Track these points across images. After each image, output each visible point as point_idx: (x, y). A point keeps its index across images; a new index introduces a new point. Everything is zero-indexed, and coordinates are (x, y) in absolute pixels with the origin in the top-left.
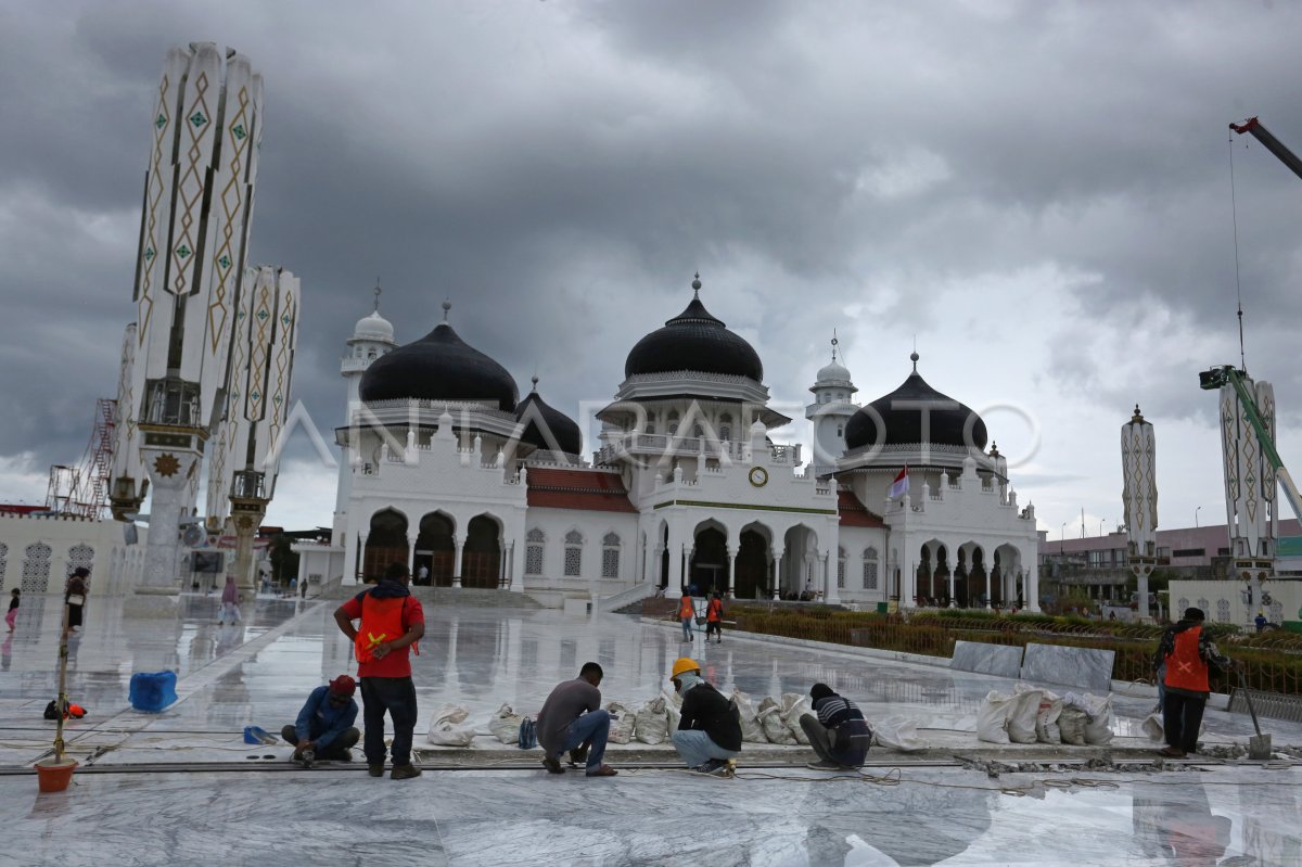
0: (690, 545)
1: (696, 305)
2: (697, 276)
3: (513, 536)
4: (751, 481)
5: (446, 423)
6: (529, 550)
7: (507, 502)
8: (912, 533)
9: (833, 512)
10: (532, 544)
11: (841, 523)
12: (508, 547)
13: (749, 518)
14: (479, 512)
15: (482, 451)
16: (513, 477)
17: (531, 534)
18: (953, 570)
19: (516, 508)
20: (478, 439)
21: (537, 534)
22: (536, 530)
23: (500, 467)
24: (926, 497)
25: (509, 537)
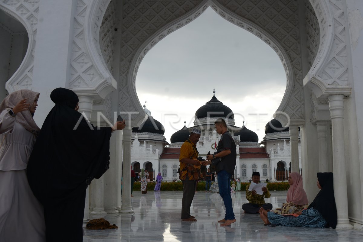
1: (214, 98)
2: (214, 89)
3: (155, 167)
4: (212, 148)
5: (136, 138)
6: (163, 170)
7: (153, 158)
10: (164, 169)
11: (240, 158)
12: (154, 170)
14: (146, 161)
15: (146, 145)
16: (154, 151)
17: (163, 166)
18: (288, 169)
19: (155, 160)
20: (145, 142)
21: (165, 166)
22: (165, 165)
23: (151, 149)
24: (279, 148)
25: (154, 167)
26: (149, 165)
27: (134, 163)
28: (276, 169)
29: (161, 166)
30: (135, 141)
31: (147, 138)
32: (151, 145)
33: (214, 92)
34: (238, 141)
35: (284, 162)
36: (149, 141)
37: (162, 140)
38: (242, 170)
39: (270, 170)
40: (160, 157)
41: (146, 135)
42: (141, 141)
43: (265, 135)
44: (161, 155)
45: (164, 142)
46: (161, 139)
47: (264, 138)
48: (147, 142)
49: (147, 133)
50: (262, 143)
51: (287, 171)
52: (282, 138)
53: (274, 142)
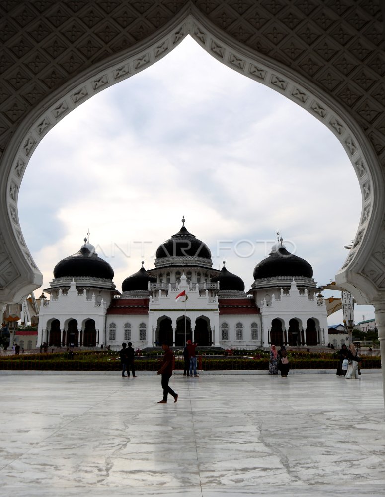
0: (156, 325)
1: (184, 229)
2: (183, 217)
3: (99, 326)
5: (73, 285)
6: (111, 331)
7: (96, 313)
8: (266, 315)
9: (217, 310)
10: (111, 328)
11: (220, 314)
13: (180, 314)
14: (86, 317)
15: (87, 295)
16: (98, 303)
17: (111, 325)
18: (287, 330)
19: (99, 316)
20: (85, 290)
21: (113, 325)
22: (113, 323)
23: (94, 300)
24: (273, 300)
25: (97, 327)
26: (90, 324)
27: (69, 321)
28: (270, 330)
29: (108, 325)
30: (71, 288)
31: (89, 285)
32: (94, 295)
33: (183, 221)
34: (217, 289)
35: (282, 320)
36: (91, 289)
37: (110, 288)
38: (223, 331)
39: (262, 330)
40: (106, 311)
41: (87, 281)
42: (80, 289)
43: (254, 281)
44: (108, 310)
45: (113, 291)
46: (108, 286)
47: (252, 286)
48: (88, 291)
49: (88, 278)
50: (249, 292)
51: (285, 332)
52: (278, 286)
53: (267, 291)
